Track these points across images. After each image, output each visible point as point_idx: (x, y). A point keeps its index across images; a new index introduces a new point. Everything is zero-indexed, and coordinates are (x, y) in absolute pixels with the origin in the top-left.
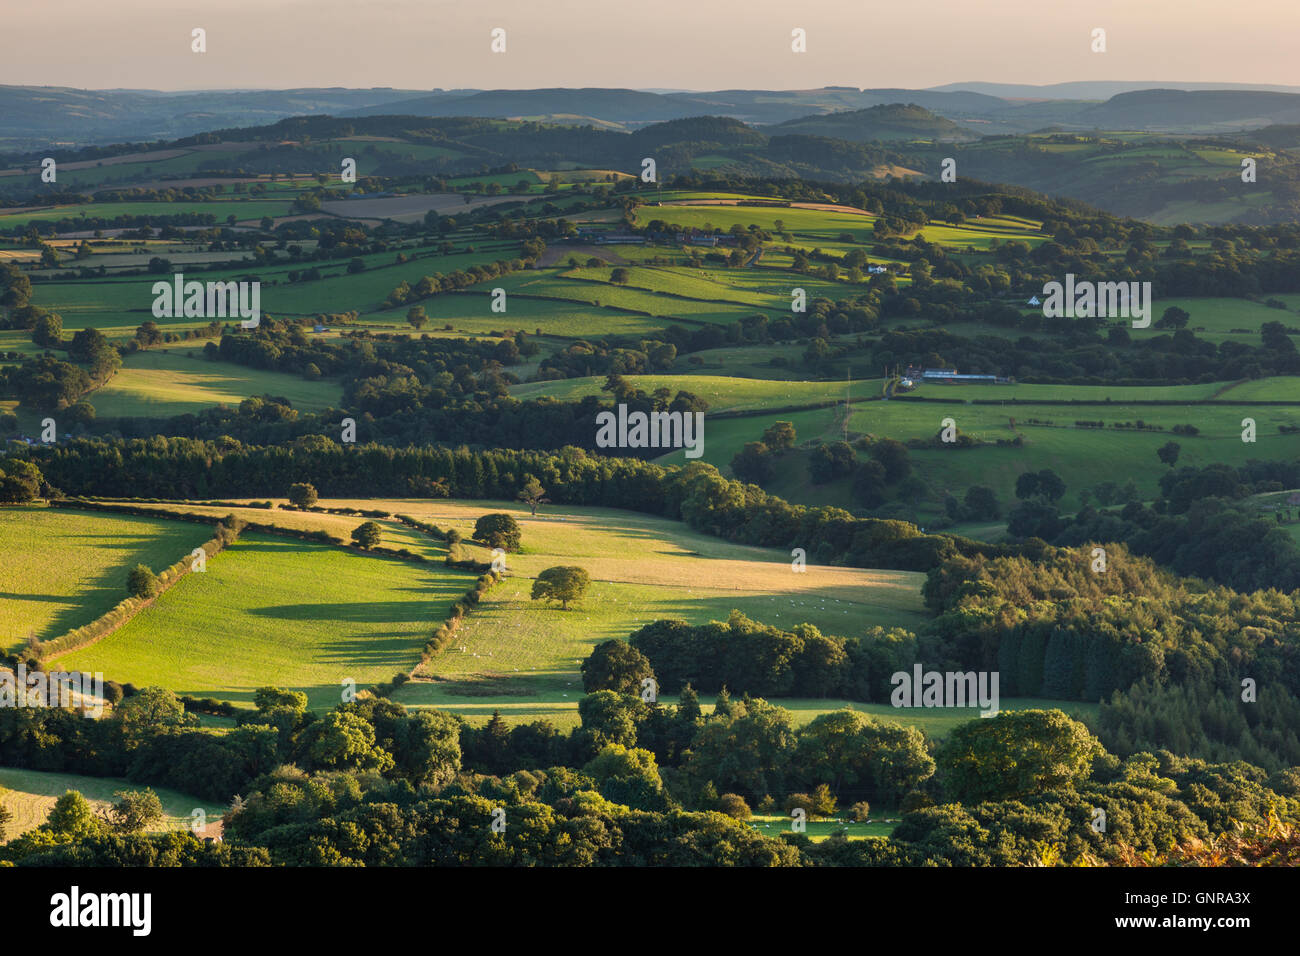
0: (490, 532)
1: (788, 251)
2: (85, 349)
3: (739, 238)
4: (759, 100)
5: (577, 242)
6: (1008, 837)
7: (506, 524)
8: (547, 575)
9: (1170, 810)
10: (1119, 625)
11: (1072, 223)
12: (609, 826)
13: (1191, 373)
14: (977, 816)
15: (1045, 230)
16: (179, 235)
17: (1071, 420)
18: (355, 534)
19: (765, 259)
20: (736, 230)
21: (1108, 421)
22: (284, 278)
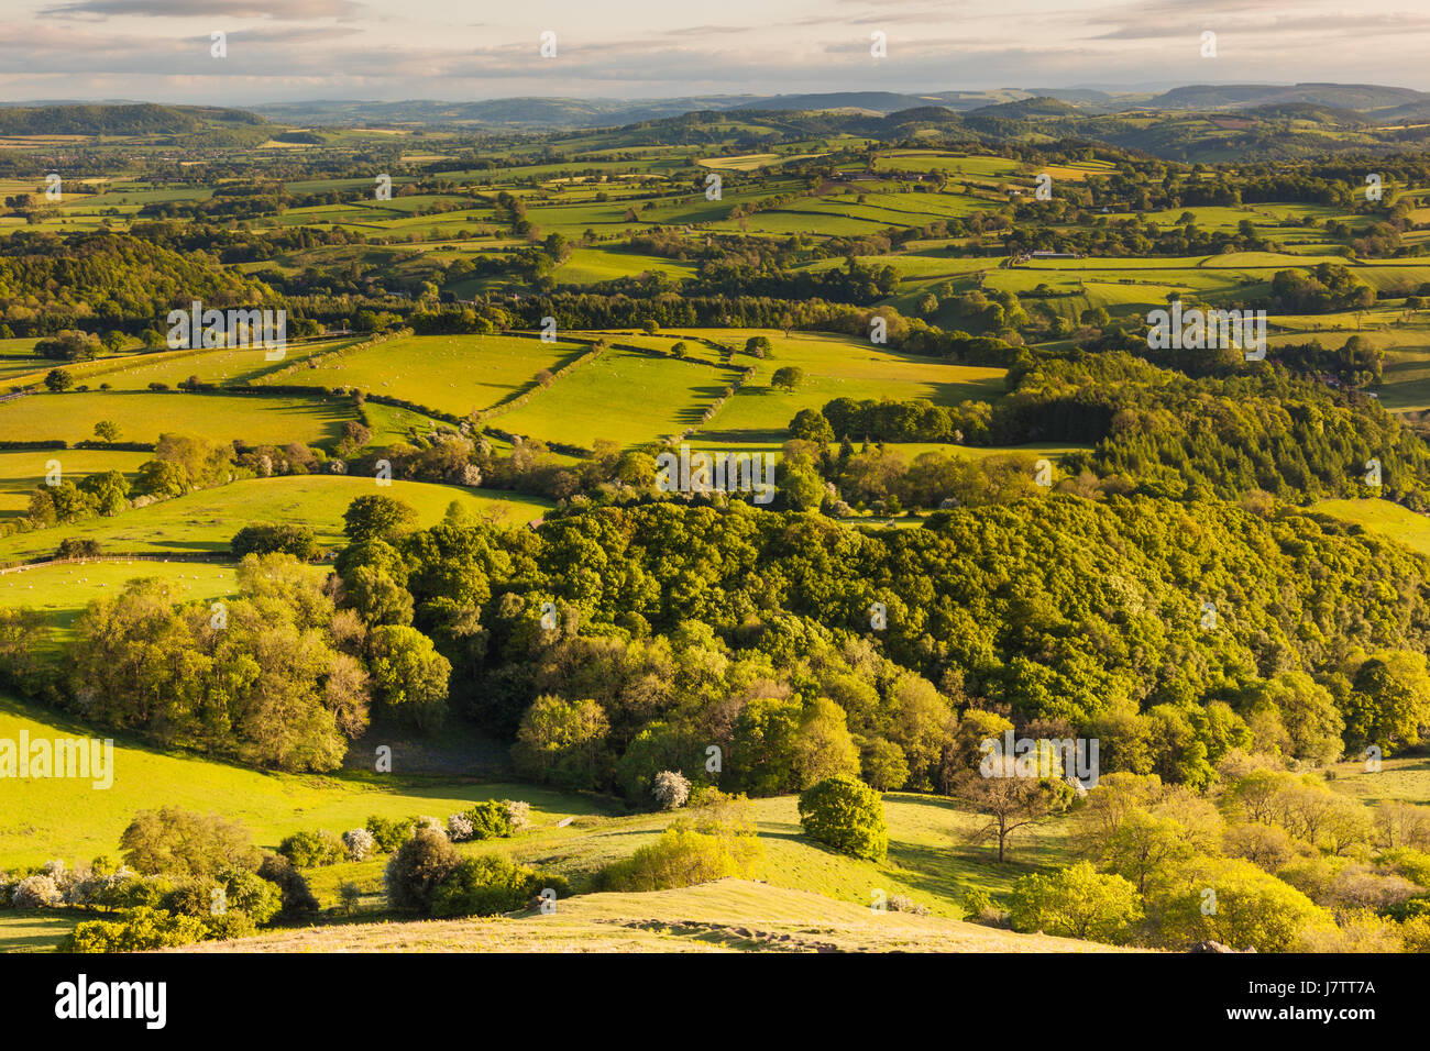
0: (752, 347)
1: (963, 184)
2: (552, 246)
3: (933, 176)
4: (962, 97)
5: (840, 180)
6: (991, 526)
7: (764, 342)
8: (779, 372)
9: (1097, 510)
10: (1112, 399)
11: (1133, 164)
12: (746, 520)
13: (1193, 251)
14: (975, 514)
15: (1117, 168)
16: (617, 180)
17: (1116, 280)
18: (674, 349)
19: (948, 188)
20: (933, 172)
21: (1138, 280)
22: (671, 203)
